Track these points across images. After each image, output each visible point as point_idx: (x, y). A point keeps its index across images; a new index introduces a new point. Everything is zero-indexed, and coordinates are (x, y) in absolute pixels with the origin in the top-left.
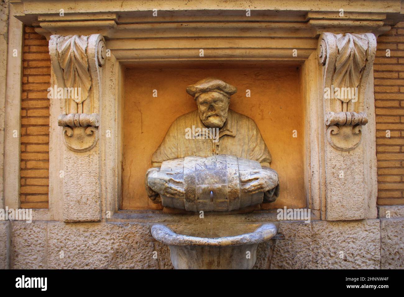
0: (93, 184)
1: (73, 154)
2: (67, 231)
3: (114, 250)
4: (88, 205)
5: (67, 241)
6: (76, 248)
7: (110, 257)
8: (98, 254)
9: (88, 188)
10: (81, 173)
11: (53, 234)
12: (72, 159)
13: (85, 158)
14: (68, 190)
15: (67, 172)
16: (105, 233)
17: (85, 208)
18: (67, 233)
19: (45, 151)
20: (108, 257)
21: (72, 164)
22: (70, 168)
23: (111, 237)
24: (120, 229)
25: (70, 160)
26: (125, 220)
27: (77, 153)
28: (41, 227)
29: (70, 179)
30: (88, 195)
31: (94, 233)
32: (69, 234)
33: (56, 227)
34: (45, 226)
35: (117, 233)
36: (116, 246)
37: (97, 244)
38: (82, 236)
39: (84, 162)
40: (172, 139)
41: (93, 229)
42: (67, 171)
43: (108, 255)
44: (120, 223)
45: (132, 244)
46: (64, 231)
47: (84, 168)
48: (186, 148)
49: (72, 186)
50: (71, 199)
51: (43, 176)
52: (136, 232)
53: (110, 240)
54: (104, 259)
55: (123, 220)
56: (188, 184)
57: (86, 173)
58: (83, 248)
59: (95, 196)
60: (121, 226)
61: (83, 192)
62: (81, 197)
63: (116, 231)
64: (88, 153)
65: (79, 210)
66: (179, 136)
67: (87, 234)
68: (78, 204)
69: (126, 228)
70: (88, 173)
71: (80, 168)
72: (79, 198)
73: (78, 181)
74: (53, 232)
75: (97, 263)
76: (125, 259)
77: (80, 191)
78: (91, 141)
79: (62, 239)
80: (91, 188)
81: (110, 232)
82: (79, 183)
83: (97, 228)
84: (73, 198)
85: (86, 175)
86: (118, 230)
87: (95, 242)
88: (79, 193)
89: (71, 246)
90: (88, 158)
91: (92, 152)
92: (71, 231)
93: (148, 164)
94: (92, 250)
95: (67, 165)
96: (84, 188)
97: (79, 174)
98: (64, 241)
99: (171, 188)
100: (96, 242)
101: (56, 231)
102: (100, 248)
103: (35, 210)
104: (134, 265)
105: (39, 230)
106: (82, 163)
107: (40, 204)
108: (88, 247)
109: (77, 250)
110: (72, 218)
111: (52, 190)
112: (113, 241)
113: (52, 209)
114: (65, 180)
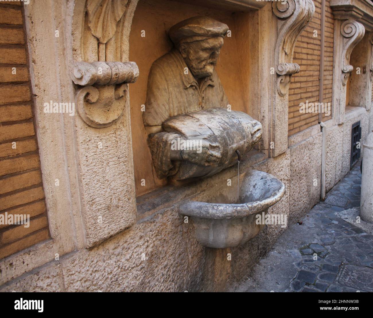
0: (124, 174)
1: (92, 133)
2: (92, 259)
3: (149, 255)
4: (120, 208)
5: (94, 274)
6: (108, 277)
7: (145, 267)
8: (133, 270)
9: (119, 182)
10: (107, 162)
11: (73, 276)
12: (93, 141)
13: (111, 135)
14: (92, 194)
15: (87, 166)
16: (137, 238)
17: (117, 214)
18: (94, 263)
19: (26, 134)
20: (144, 267)
21: (94, 151)
22: (91, 158)
23: (144, 240)
24: (153, 224)
25: (89, 143)
26: (152, 211)
27: (98, 130)
28: (52, 274)
29: (93, 176)
30: (119, 193)
31: (125, 245)
32: (97, 262)
33: (76, 262)
34: (58, 270)
35: (151, 231)
36: (150, 249)
37: (131, 258)
38: (112, 256)
39: (110, 142)
40: (164, 93)
41: (124, 241)
42: (88, 163)
43: (143, 265)
44: (150, 217)
45: (164, 238)
46: (88, 262)
47: (110, 152)
48: (179, 103)
49: (97, 186)
50: (99, 207)
51: (30, 185)
52: (167, 220)
53: (143, 244)
54: (139, 273)
55: (150, 213)
56: (224, 147)
57: (114, 159)
58: (115, 273)
59: (127, 191)
60: (152, 220)
61: (112, 191)
62: (111, 199)
63: (149, 229)
64: (114, 127)
65: (111, 220)
66: (171, 89)
67: (119, 250)
68: (107, 211)
69: (157, 220)
70: (117, 158)
71: (106, 153)
72: (108, 203)
73: (104, 175)
74: (73, 272)
75: (132, 283)
76: (159, 259)
77: (109, 190)
78: (120, 108)
79: (87, 276)
80: (122, 181)
81: (143, 234)
82: (107, 178)
83: (129, 236)
84: (101, 205)
85: (114, 163)
86: (150, 228)
87: (128, 257)
88: (107, 195)
89: (101, 278)
90: (114, 135)
91: (118, 124)
92: (99, 256)
93: (142, 129)
94: (126, 268)
95: (87, 154)
96: (113, 184)
97: (105, 164)
98: (91, 276)
99: (212, 155)
100: (130, 255)
101: (77, 269)
102: (134, 260)
103: (30, 251)
104: (167, 262)
105: (48, 281)
106: (108, 145)
107: (32, 237)
108: (122, 268)
109: (109, 280)
110: (102, 237)
111: (55, 204)
112: (146, 244)
113: (59, 237)
114: (85, 180)
